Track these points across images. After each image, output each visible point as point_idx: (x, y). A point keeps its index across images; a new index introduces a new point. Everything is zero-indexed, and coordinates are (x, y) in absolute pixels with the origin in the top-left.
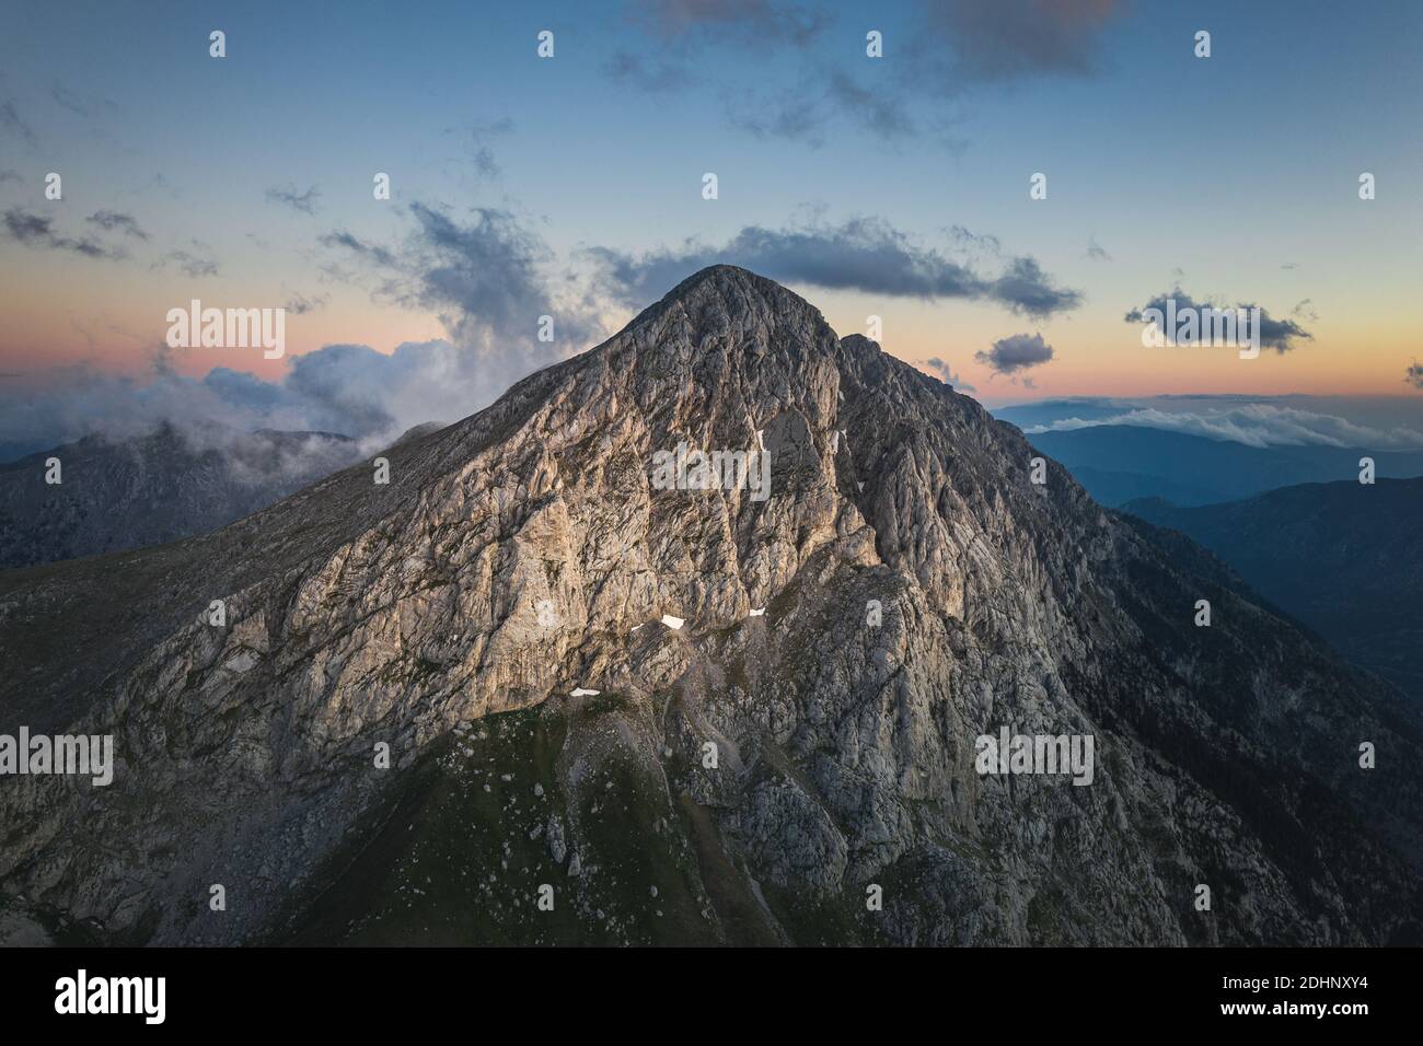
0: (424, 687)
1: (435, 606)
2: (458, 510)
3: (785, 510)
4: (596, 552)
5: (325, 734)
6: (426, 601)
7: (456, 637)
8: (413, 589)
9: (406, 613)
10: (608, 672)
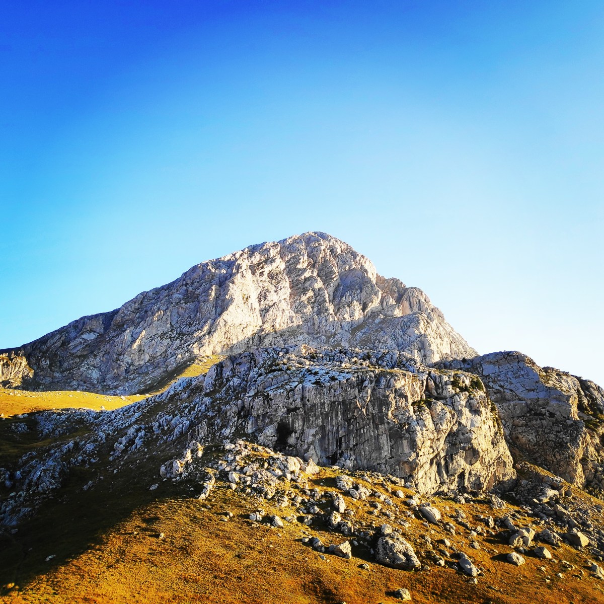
1: (187, 311)
2: (199, 276)
3: (356, 295)
4: (265, 298)
5: (130, 361)
6: (183, 308)
7: (197, 322)
8: (177, 304)
9: (173, 314)
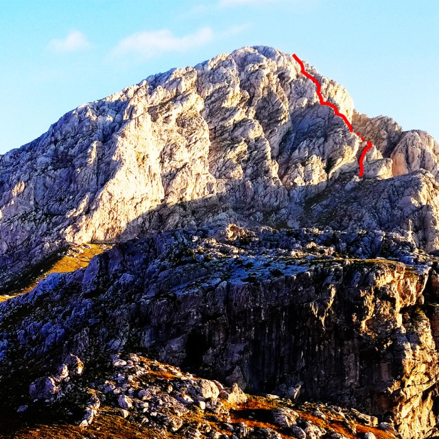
0: (49, 224)
1: (57, 181)
2: (74, 128)
3: (316, 146)
4: (171, 157)
6: (52, 178)
7: (71, 197)
8: (43, 172)
9: (38, 186)
10: (180, 225)
